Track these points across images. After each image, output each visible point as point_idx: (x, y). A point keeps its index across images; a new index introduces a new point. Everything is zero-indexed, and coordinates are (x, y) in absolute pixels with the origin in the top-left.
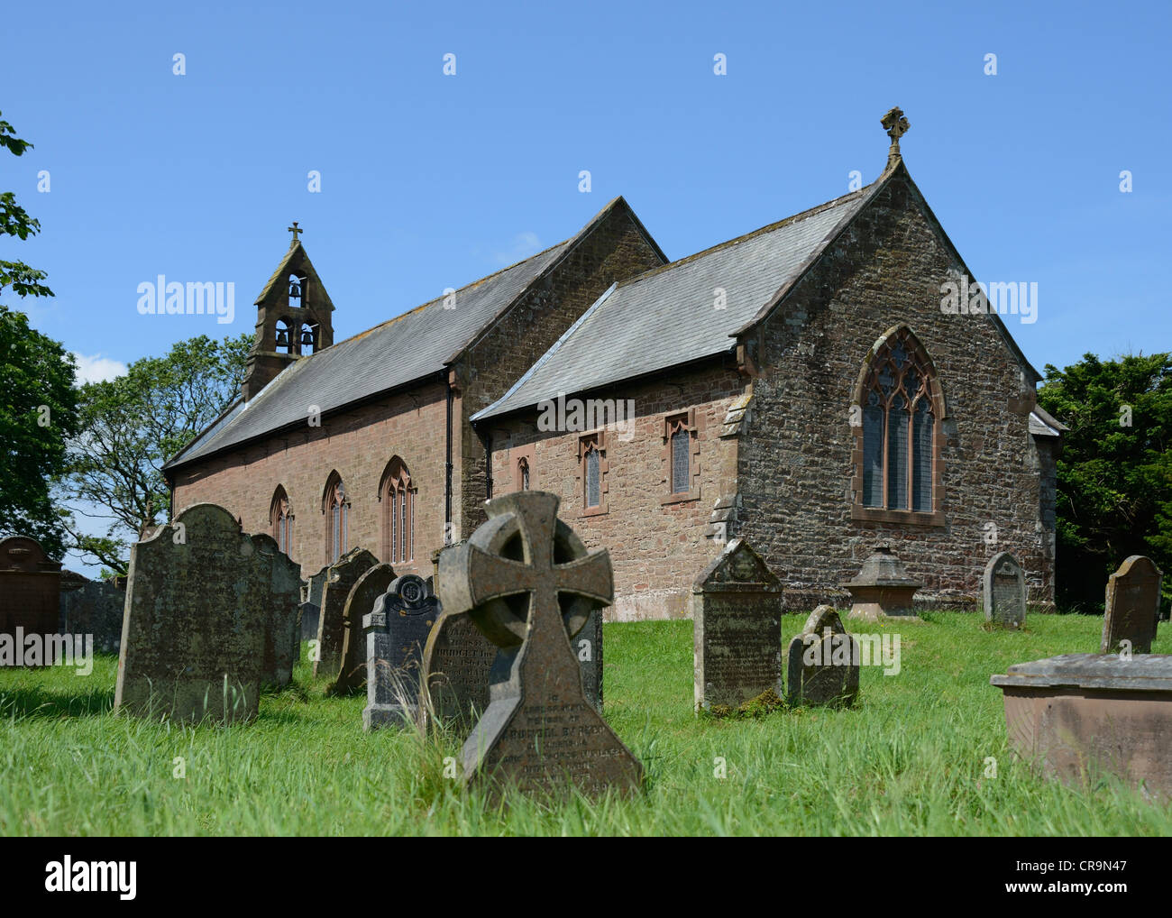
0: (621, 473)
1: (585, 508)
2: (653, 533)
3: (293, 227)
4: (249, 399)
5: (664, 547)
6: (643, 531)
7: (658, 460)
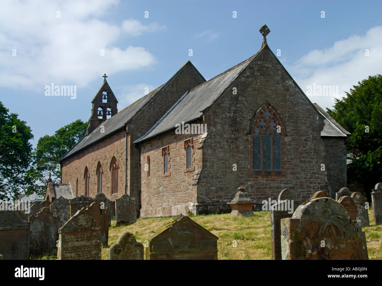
0: (173, 161)
1: (164, 174)
2: (182, 183)
3: (104, 75)
4: (88, 135)
5: (185, 188)
6: (180, 182)
7: (183, 157)
